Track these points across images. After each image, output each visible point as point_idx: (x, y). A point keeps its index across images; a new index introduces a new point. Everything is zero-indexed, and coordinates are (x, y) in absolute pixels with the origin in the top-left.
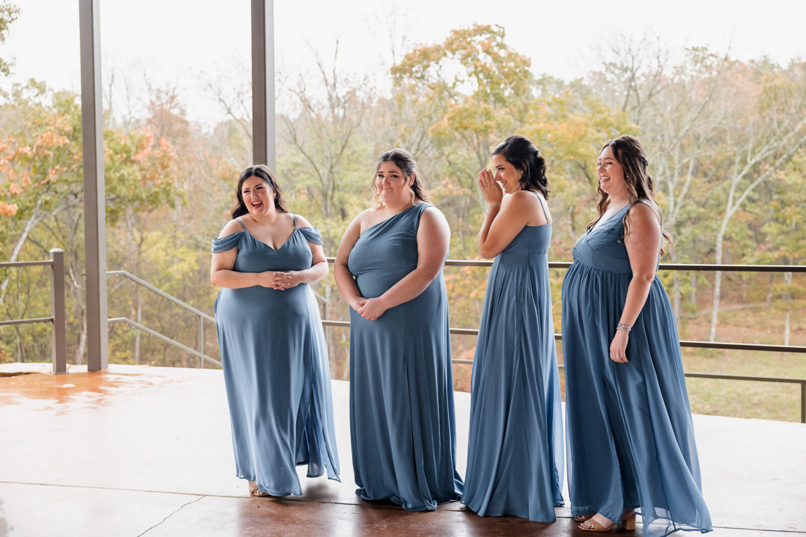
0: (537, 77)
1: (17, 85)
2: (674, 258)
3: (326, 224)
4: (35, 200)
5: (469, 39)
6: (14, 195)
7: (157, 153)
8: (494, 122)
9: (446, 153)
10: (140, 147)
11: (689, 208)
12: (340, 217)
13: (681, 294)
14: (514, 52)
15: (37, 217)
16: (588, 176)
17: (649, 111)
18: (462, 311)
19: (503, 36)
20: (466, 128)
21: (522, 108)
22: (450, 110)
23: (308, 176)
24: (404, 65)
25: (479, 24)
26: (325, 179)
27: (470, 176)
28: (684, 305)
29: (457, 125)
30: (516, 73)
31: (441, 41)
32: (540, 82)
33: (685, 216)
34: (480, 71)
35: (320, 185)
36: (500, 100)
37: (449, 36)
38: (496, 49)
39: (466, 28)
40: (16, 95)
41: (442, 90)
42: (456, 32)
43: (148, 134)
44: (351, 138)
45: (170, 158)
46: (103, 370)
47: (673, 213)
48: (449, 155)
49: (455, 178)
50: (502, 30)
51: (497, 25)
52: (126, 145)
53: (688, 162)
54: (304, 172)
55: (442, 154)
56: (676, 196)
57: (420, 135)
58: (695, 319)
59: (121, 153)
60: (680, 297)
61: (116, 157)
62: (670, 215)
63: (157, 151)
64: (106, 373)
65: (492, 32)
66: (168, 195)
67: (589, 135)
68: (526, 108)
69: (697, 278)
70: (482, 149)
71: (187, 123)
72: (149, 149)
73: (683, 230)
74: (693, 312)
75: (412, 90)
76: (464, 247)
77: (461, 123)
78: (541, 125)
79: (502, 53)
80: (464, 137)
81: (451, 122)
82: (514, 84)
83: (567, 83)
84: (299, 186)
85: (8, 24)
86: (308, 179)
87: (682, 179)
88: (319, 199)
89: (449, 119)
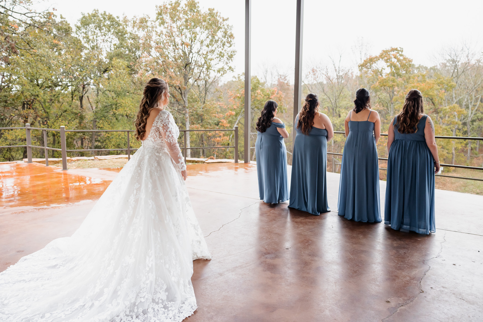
0: (416, 66)
1: (239, 75)
2: (469, 134)
3: (333, 119)
4: (241, 110)
5: (389, 53)
6: (235, 109)
7: (278, 96)
8: (396, 83)
9: (378, 94)
10: (273, 94)
11: (478, 115)
12: (338, 117)
13: (471, 147)
14: (406, 57)
15: (241, 116)
16: (433, 103)
17: (462, 77)
18: (380, 150)
19: (402, 52)
20: (385, 86)
21: (408, 78)
22: (379, 79)
23: (328, 103)
24: (363, 64)
25: (393, 48)
26: (333, 104)
27: (387, 103)
28: (472, 151)
29: (382, 85)
30: (406, 65)
31: (378, 54)
32: (418, 68)
33: (476, 118)
34: (392, 65)
35: (332, 106)
36: (399, 75)
37: (381, 52)
38: (399, 57)
39: (388, 49)
40: (239, 78)
41: (377, 72)
42: (384, 51)
43: (276, 90)
44: (343, 90)
45: (282, 97)
46: (248, 163)
47: (470, 116)
48: (379, 95)
49: (380, 103)
50: (402, 49)
51: (400, 48)
52: (268, 93)
53: (479, 97)
54: (326, 102)
55: (377, 95)
56: (472, 110)
57: (369, 88)
58: (478, 157)
59: (266, 96)
60: (470, 149)
61: (265, 97)
62: (469, 117)
63: (278, 95)
64: (249, 163)
65: (398, 50)
66: (281, 109)
67: (434, 87)
68: (409, 78)
69: (480, 142)
70: (391, 93)
71: (289, 86)
72: (276, 94)
73: (474, 123)
74: (476, 154)
75: (366, 73)
76: (383, 128)
77: (383, 84)
78: (416, 84)
79: (401, 58)
80: (384, 89)
81: (380, 84)
82: (405, 69)
83: (429, 68)
84: (325, 106)
85: (233, 56)
86: (328, 104)
87: (475, 104)
88: (331, 110)
89: (379, 83)
